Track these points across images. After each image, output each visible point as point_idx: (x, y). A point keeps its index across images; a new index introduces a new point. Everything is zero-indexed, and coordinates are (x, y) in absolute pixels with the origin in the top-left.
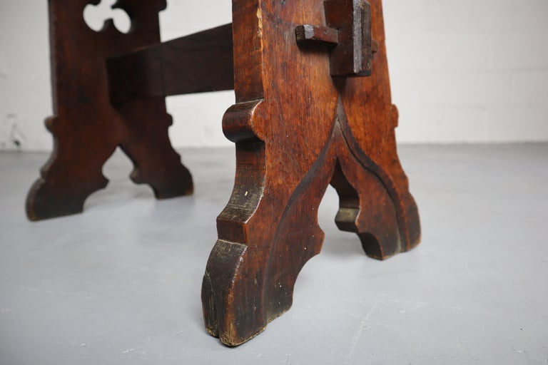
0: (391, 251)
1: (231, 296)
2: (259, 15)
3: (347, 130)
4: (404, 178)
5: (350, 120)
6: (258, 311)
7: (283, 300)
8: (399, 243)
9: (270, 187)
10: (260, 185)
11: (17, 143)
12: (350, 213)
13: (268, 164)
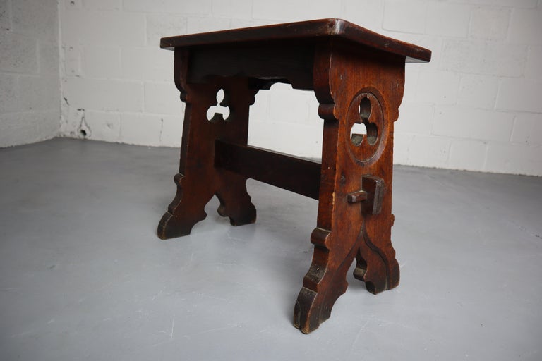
0: (381, 290)
1: (309, 314)
2: (334, 195)
3: (366, 234)
4: (393, 252)
5: (368, 230)
6: (318, 320)
7: (327, 315)
8: (386, 285)
9: (329, 268)
10: (325, 267)
11: (84, 132)
12: (361, 271)
13: (330, 258)
